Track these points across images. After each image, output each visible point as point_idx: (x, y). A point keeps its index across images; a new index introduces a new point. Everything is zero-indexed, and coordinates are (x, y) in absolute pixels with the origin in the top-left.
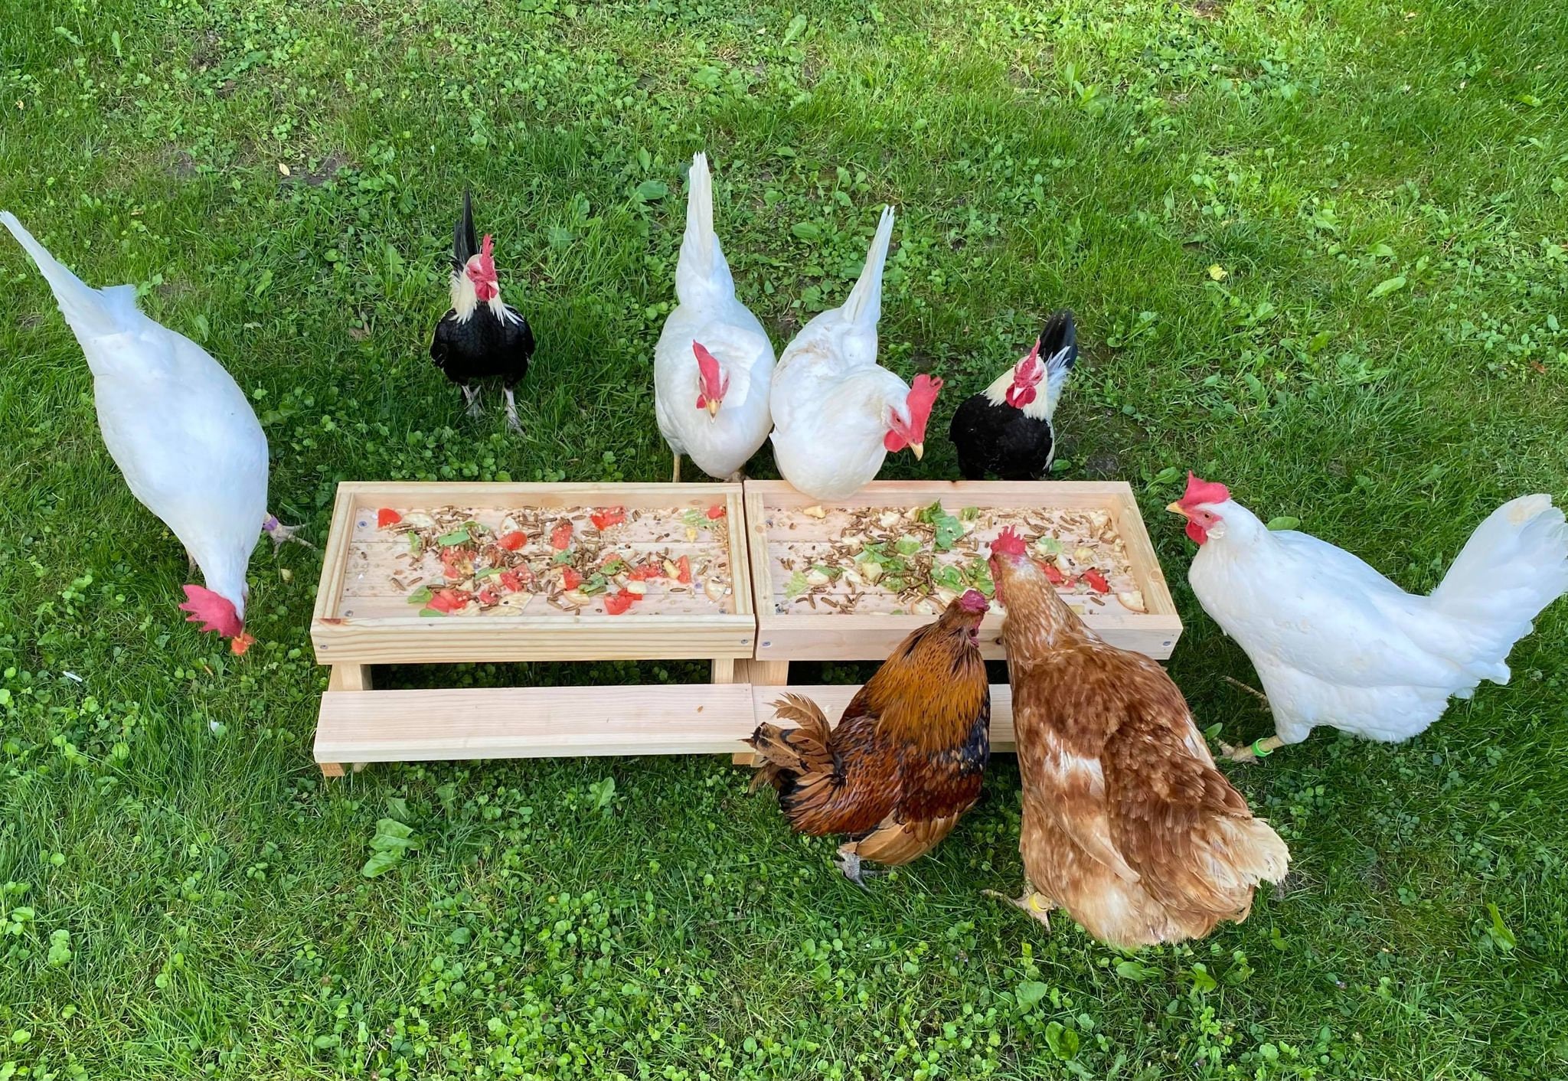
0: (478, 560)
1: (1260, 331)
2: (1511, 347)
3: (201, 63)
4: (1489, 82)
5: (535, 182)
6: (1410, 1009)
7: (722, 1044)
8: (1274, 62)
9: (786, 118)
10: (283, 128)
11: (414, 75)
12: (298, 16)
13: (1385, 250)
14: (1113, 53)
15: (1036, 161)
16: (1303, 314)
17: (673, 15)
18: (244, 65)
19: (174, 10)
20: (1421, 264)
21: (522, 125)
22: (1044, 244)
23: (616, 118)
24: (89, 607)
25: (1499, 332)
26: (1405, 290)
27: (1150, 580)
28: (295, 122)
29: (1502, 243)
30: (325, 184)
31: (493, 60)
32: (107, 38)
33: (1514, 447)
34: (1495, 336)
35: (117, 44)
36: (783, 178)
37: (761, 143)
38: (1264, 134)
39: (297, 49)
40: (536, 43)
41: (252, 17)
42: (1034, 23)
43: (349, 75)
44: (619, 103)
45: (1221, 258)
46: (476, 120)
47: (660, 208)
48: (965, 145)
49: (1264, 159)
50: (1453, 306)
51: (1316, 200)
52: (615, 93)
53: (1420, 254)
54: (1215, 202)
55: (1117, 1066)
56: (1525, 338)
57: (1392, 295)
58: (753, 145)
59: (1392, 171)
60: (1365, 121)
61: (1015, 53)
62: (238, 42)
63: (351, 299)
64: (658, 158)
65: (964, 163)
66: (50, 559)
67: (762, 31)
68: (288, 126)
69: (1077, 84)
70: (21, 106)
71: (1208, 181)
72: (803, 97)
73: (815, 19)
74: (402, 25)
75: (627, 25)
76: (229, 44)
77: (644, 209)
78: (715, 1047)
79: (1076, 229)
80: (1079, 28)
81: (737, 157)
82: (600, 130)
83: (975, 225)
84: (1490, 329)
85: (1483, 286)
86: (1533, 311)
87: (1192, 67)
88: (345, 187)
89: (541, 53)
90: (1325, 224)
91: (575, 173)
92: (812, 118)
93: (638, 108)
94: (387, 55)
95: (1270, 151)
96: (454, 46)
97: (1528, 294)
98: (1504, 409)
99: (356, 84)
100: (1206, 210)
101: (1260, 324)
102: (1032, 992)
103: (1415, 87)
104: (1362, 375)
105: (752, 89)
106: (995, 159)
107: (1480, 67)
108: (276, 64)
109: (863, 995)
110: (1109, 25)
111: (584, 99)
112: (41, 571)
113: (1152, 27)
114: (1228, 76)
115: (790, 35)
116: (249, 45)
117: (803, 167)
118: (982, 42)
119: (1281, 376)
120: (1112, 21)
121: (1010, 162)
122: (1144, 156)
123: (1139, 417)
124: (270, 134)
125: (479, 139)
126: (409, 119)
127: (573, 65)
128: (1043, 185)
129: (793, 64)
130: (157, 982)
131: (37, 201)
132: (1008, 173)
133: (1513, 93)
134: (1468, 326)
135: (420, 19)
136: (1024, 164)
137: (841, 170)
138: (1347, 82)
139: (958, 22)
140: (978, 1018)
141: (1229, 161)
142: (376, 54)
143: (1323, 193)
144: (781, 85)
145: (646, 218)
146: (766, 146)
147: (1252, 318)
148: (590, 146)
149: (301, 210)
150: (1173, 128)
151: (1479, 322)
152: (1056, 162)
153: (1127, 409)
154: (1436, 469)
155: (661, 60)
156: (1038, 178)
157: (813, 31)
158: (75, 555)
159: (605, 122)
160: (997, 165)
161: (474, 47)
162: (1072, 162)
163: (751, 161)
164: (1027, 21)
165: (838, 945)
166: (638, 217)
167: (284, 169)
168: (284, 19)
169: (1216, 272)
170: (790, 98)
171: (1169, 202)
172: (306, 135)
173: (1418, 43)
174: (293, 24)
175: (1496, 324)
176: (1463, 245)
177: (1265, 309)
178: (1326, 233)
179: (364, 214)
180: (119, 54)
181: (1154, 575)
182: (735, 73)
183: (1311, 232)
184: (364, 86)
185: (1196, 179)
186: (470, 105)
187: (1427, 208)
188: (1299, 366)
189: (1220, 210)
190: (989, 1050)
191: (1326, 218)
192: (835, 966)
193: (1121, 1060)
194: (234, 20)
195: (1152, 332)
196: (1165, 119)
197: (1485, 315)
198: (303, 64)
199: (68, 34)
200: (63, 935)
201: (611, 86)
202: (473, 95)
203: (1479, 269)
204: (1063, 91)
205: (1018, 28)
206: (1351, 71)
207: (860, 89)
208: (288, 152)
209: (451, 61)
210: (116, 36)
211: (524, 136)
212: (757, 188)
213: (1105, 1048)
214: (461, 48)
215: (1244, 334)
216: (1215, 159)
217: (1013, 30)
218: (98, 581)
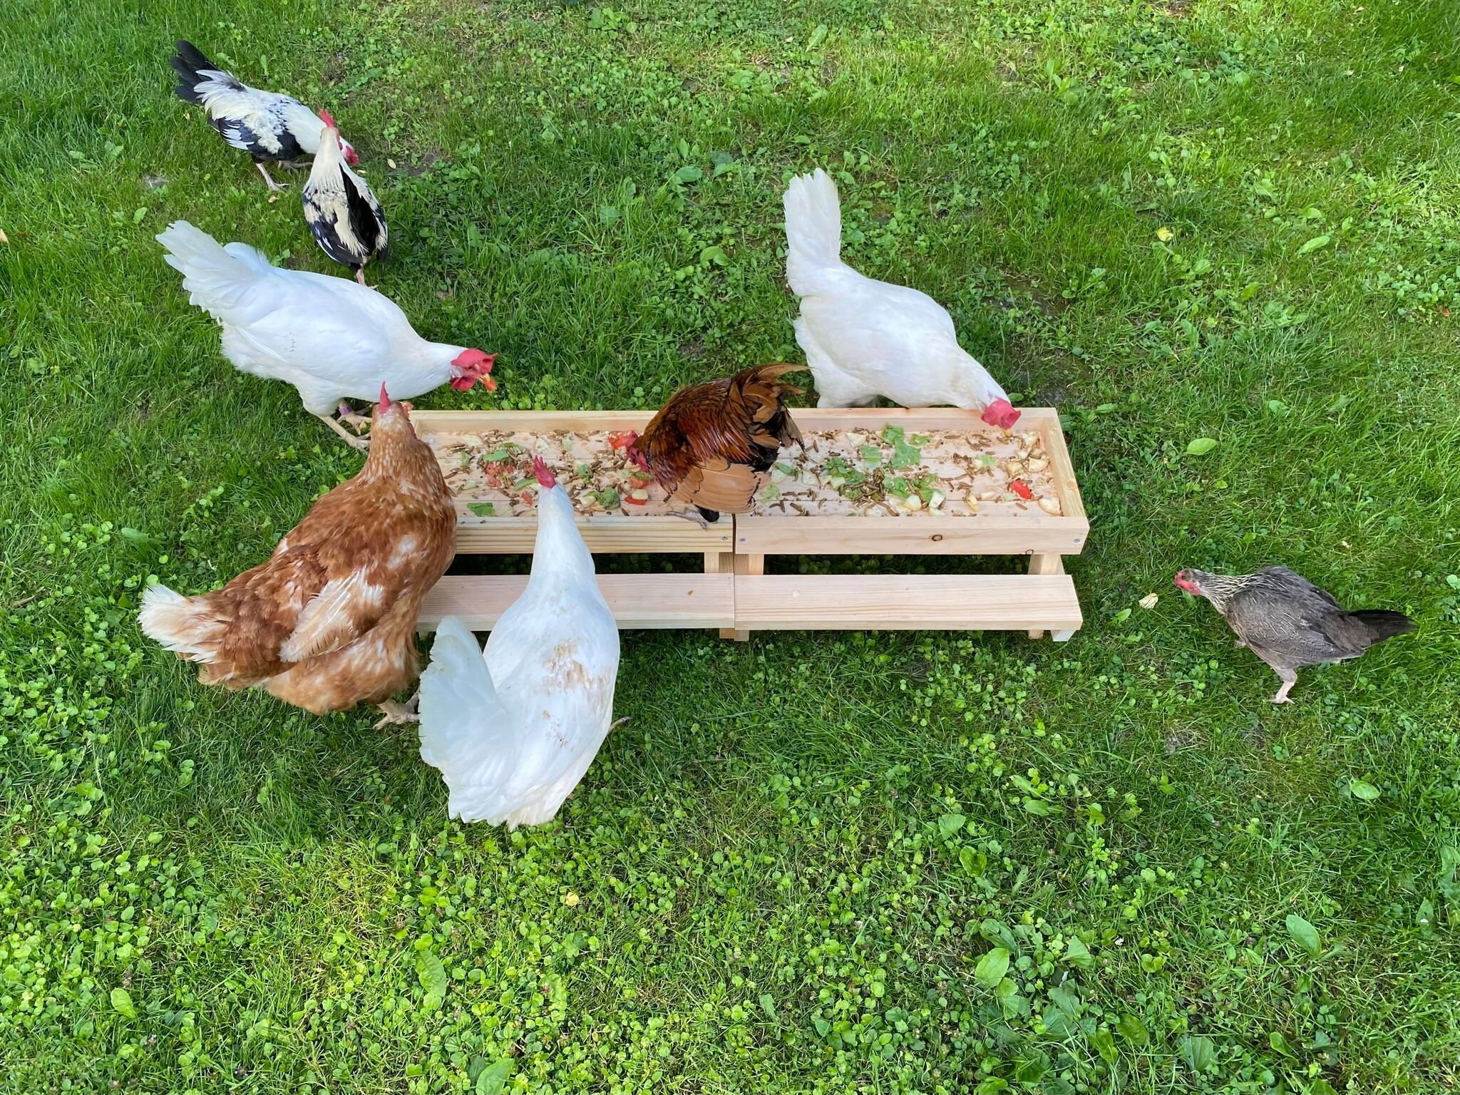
0: (516, 472)
1: (1199, 284)
2: (1421, 295)
3: (331, 79)
4: (1425, 65)
5: (593, 169)
6: (1274, 844)
7: (696, 855)
8: (1232, 53)
9: (803, 111)
10: (392, 130)
11: (499, 84)
12: (409, 38)
13: (1315, 213)
14: (1089, 50)
15: (1015, 143)
16: (1237, 269)
17: (716, 29)
18: (364, 80)
19: (311, 36)
20: (1346, 224)
21: (584, 123)
22: (1015, 214)
23: (662, 114)
24: (221, 509)
25: (1412, 282)
26: (1329, 246)
27: (1066, 489)
28: (402, 125)
29: (1423, 204)
30: (423, 175)
31: (564, 70)
32: (258, 61)
33: (1415, 379)
34: (1407, 285)
35: (265, 66)
36: (799, 162)
37: (781, 133)
38: (1217, 116)
39: (407, 65)
40: (600, 55)
41: (372, 41)
42: (1023, 26)
43: (447, 85)
44: (665, 102)
45: (1168, 222)
46: (547, 120)
47: (694, 189)
48: (955, 131)
49: (1215, 137)
50: (1372, 260)
51: (1257, 171)
52: (663, 95)
53: (1346, 216)
54: (1168, 175)
55: (1019, 883)
56: (1435, 287)
57: (1317, 251)
58: (774, 135)
59: (1329, 145)
60: (1308, 102)
61: (1004, 52)
62: (361, 61)
63: (439, 268)
64: (695, 148)
65: (953, 146)
66: (195, 475)
67: (790, 39)
68: (396, 128)
69: (1056, 77)
70: (188, 117)
71: (1163, 156)
72: (820, 93)
73: (834, 29)
74: (493, 43)
75: (677, 38)
76: (353, 63)
77: (680, 190)
78: (691, 859)
79: (1043, 200)
80: (1062, 29)
81: (761, 145)
82: (648, 126)
83: (959, 197)
84: (1404, 279)
85: (1402, 243)
86: (1445, 264)
87: (1158, 60)
88: (439, 176)
89: (605, 62)
90: (1263, 192)
91: (626, 161)
92: (826, 112)
93: (681, 106)
94: (480, 68)
95: (1220, 131)
96: (533, 59)
97: (1442, 249)
98: (1409, 347)
99: (452, 92)
100: (1160, 182)
101: (1198, 278)
102: (953, 822)
103: (1357, 73)
104: (1284, 320)
105: (779, 88)
106: (980, 142)
107: (1418, 52)
108: (390, 78)
109: (815, 821)
110: (1089, 26)
111: (637, 101)
112: (186, 484)
113: (1127, 26)
114: (1189, 66)
115: (812, 42)
116: (369, 63)
117: (816, 152)
118: (976, 43)
119: (1211, 322)
120: (1091, 22)
121: (992, 144)
122: (1109, 136)
123: (1086, 356)
124: (382, 135)
125: (547, 135)
126: (493, 120)
127: (630, 72)
128: (1020, 163)
129: (813, 66)
130: (258, 800)
131: (197, 194)
132: (989, 153)
133: (1448, 75)
134: (1384, 278)
135: (507, 37)
136: (1004, 145)
137: (847, 154)
138: (1296, 69)
139: (958, 27)
140: (907, 842)
141: (1184, 140)
142: (470, 67)
143: (1264, 166)
144: (802, 84)
145: (682, 197)
146: (785, 136)
147: (1191, 273)
148: (639, 139)
149: (403, 196)
150: (1138, 112)
151: (1395, 274)
152: (1032, 144)
153: (1077, 350)
154: (1343, 400)
155: (703, 65)
156: (1015, 157)
157: (832, 38)
158: (212, 472)
159: (654, 119)
160: (981, 147)
161: (550, 60)
162: (1047, 143)
163: (772, 148)
164: (1018, 24)
165: (797, 781)
166: (676, 196)
167: (392, 164)
168: (398, 41)
169: (1164, 234)
170: (808, 95)
171: (1127, 176)
172: (411, 136)
173: (1365, 33)
174: (405, 45)
175: (1409, 275)
176: (1387, 207)
177: (1203, 265)
178: (1264, 199)
179: (453, 198)
180: (266, 73)
181: (1070, 484)
182: (765, 75)
183: (1251, 199)
184: (459, 94)
185: (1153, 156)
186: (544, 107)
187: (1359, 177)
188: (1230, 312)
189: (1171, 181)
190: (914, 867)
191: (1265, 187)
192: (793, 798)
193: (1021, 878)
194: (359, 43)
195: (1102, 285)
196: (1131, 106)
197: (1400, 268)
198: (410, 78)
199: (227, 59)
200: (190, 762)
201: (661, 89)
202: (546, 100)
203: (1399, 228)
204: (1043, 84)
205: (1009, 30)
206: (1300, 59)
207: (869, 86)
208: (396, 149)
209: (530, 71)
210: (263, 58)
211: (585, 132)
212: (776, 171)
213: (1010, 868)
214: (539, 61)
215: (1184, 287)
216: (1172, 138)
217: (1005, 32)
218: (228, 492)
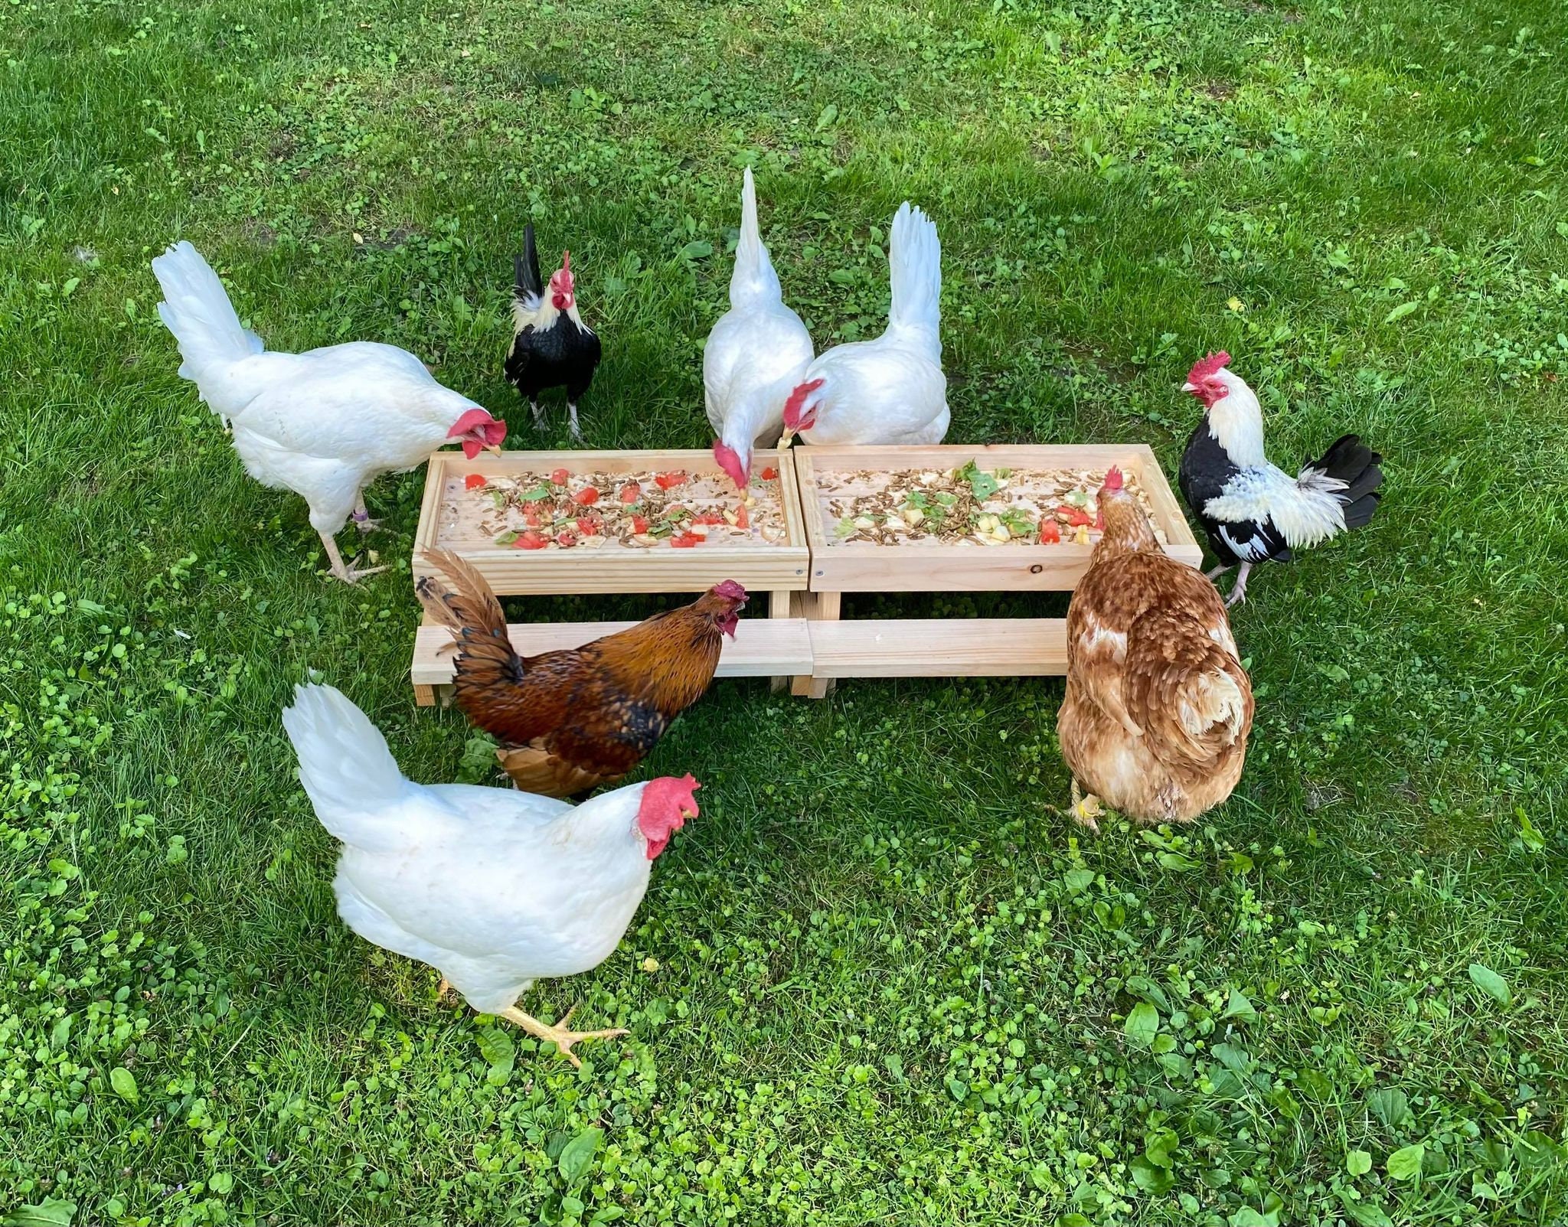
0: (556, 512)
1: (1280, 352)
2: (1523, 361)
3: (278, 155)
4: (1494, 147)
5: (590, 244)
6: (1445, 895)
7: (790, 917)
8: (1284, 134)
9: (820, 187)
10: (356, 205)
11: (474, 160)
12: (366, 116)
13: (1396, 283)
14: (1128, 129)
15: (1058, 218)
16: (1320, 338)
17: (712, 110)
18: (317, 156)
19: (251, 114)
20: (1433, 294)
21: (576, 199)
22: (1068, 285)
23: (662, 192)
24: (194, 581)
25: (1511, 349)
26: (1417, 315)
27: (1171, 519)
28: (367, 200)
29: (1512, 279)
30: (397, 249)
31: (548, 148)
32: (192, 137)
33: (1529, 442)
34: (1507, 352)
35: (201, 142)
36: (820, 238)
37: (798, 209)
38: (1278, 192)
39: (366, 142)
40: (586, 134)
41: (323, 118)
42: (1053, 108)
43: (414, 160)
44: (665, 180)
45: (1239, 293)
46: (534, 195)
47: (707, 263)
48: (991, 207)
49: (1278, 212)
50: (1465, 328)
51: (1329, 244)
52: (661, 173)
53: (1431, 285)
54: (1231, 247)
55: (1163, 940)
56: (1537, 354)
57: (1405, 319)
58: (790, 211)
59: (1401, 220)
60: (1374, 179)
61: (1035, 133)
62: (311, 139)
63: (424, 339)
64: (703, 225)
65: (990, 222)
66: (156, 545)
67: (796, 121)
68: (360, 204)
69: (1096, 155)
70: (116, 192)
71: (1224, 231)
72: (835, 172)
73: (845, 110)
74: (462, 122)
75: (671, 120)
76: (303, 140)
77: (691, 265)
78: (784, 922)
79: (1098, 272)
80: (1097, 111)
81: (776, 222)
82: (647, 202)
83: (1002, 269)
84: (1502, 347)
85: (1494, 313)
86: (1545, 333)
87: (1205, 140)
88: (414, 249)
89: (591, 142)
90: (1337, 263)
91: (626, 236)
92: (845, 189)
93: (683, 184)
94: (448, 145)
95: (1284, 206)
96: (511, 137)
97: (1538, 319)
98: (1518, 412)
99: (421, 168)
100: (1223, 255)
101: (1278, 346)
102: (1079, 879)
103: (1422, 152)
104: (1379, 385)
105: (788, 168)
106: (1020, 217)
107: (1483, 135)
108: (347, 155)
109: (920, 882)
110: (1125, 107)
111: (633, 178)
112: (149, 555)
113: (1166, 106)
114: (1239, 145)
115: (822, 123)
116: (320, 140)
117: (838, 229)
118: (1004, 124)
119: (1300, 387)
120: (1127, 104)
121: (1033, 220)
122: (1163, 210)
123: (1165, 422)
124: (344, 210)
125: (539, 209)
126: (471, 196)
127: (621, 151)
128: (1067, 238)
129: (826, 146)
130: (267, 875)
131: (134, 266)
132: (1032, 228)
133: (1519, 156)
134: (1480, 347)
135: (478, 117)
136: (1047, 220)
137: (873, 229)
138: (1356, 150)
139: (981, 108)
140: (1030, 902)
141: (1243, 215)
142: (438, 145)
143: (1336, 240)
144: (815, 163)
145: (693, 272)
146: (803, 212)
147: (1270, 340)
148: (640, 216)
149: (374, 269)
150: (1190, 190)
151: (1492, 343)
152: (1077, 219)
153: (1153, 416)
154: (1454, 461)
155: (702, 146)
156: (1061, 231)
157: (843, 119)
158: (179, 541)
159: (653, 196)
160: (1022, 222)
161: (529, 139)
162: (1093, 218)
163: (788, 224)
164: (1047, 106)
165: (896, 843)
166: (686, 271)
167: (358, 238)
168: (353, 118)
169: (1234, 304)
170: (823, 173)
171: (1187, 249)
172: (378, 211)
173: (1424, 117)
174: (361, 122)
175: (1507, 343)
176: (1473, 279)
177: (1282, 332)
178: (1340, 271)
179: (434, 272)
180: (202, 150)
181: (1175, 515)
182: (772, 155)
183: (1326, 271)
184: (428, 170)
185: (1212, 229)
186: (528, 184)
187: (1439, 250)
188: (1319, 379)
189: (1237, 254)
190: (1041, 925)
191: (1340, 257)
192: (893, 861)
193: (1166, 934)
194: (307, 121)
195: (1174, 352)
196: (1182, 183)
197: (1497, 336)
198: (372, 155)
199: (157, 134)
200: (180, 839)
201: (657, 168)
202: (529, 177)
203: (1490, 299)
204: (1083, 162)
205: (1038, 112)
206: (1359, 140)
207: (889, 165)
208: (361, 224)
209: (509, 148)
210: (200, 135)
211: (578, 209)
212: (795, 247)
213: (1151, 923)
214: (517, 139)
215: (1263, 355)
216: (1231, 214)
217: (1033, 114)
218: (202, 561)
